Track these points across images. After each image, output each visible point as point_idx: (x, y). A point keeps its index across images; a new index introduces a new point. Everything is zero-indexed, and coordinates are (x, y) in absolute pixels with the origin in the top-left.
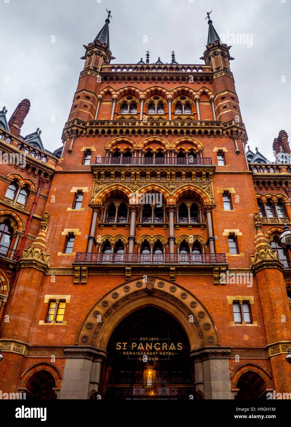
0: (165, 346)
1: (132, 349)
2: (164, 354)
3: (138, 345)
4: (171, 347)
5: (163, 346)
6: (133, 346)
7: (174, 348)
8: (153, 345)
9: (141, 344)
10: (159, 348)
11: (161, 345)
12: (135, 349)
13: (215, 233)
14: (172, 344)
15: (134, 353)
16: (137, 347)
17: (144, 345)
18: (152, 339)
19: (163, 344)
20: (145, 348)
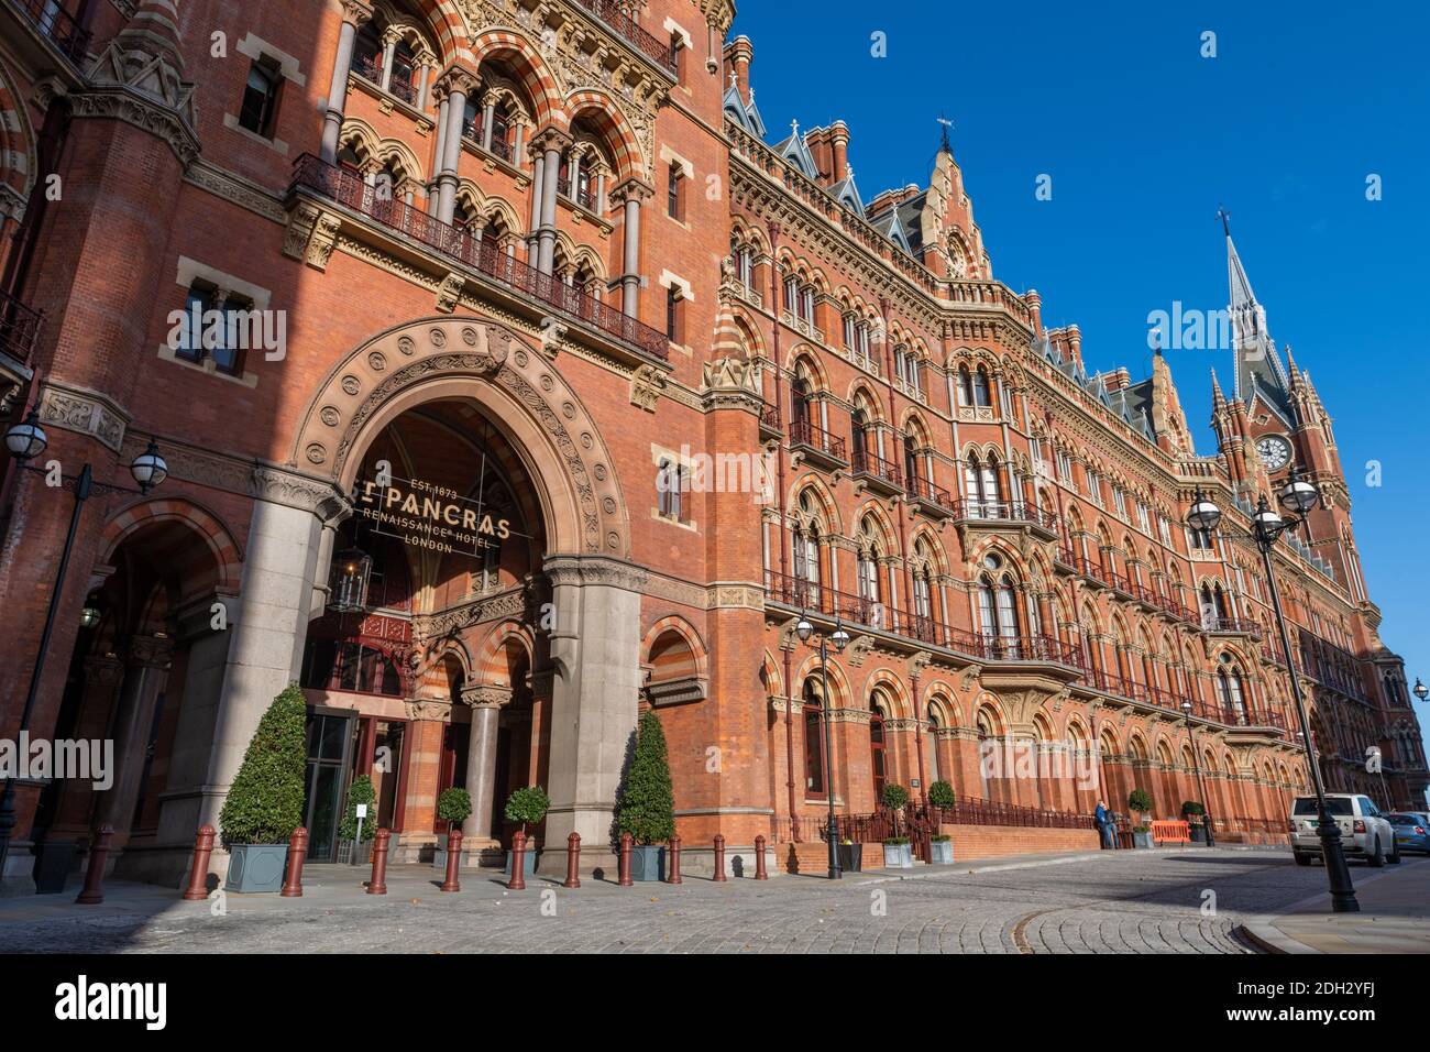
0: (469, 518)
1: (389, 505)
2: (467, 539)
3: (404, 498)
4: (483, 525)
5: (466, 519)
6: (390, 499)
7: (490, 530)
8: (442, 509)
9: (412, 497)
10: (457, 522)
11: (462, 513)
12: (397, 506)
13: (644, 267)
14: (487, 518)
15: (393, 519)
16: (400, 504)
17: (420, 503)
18: (442, 492)
19: (467, 512)
20: (421, 510)
